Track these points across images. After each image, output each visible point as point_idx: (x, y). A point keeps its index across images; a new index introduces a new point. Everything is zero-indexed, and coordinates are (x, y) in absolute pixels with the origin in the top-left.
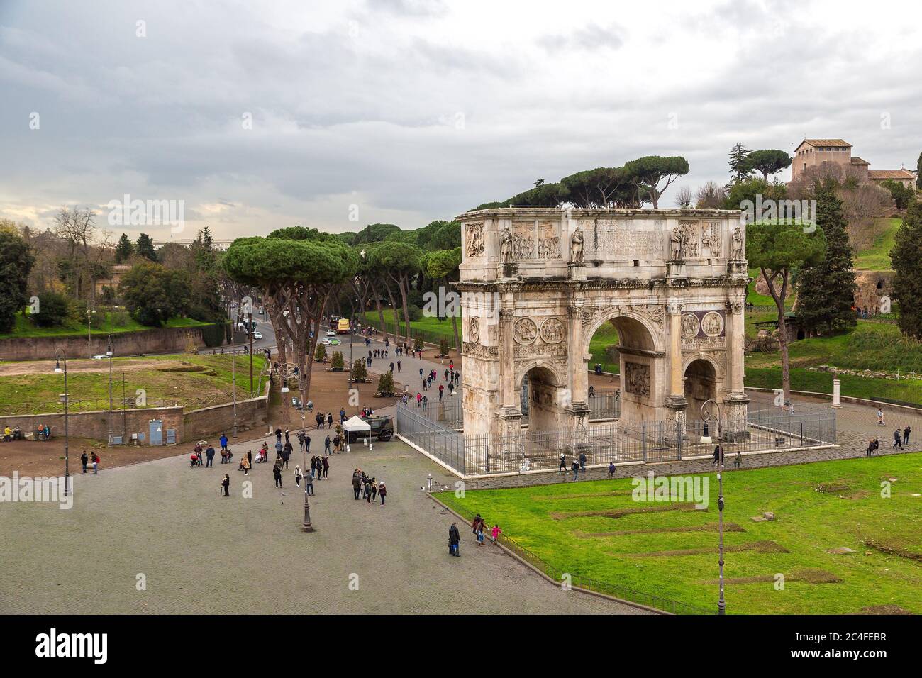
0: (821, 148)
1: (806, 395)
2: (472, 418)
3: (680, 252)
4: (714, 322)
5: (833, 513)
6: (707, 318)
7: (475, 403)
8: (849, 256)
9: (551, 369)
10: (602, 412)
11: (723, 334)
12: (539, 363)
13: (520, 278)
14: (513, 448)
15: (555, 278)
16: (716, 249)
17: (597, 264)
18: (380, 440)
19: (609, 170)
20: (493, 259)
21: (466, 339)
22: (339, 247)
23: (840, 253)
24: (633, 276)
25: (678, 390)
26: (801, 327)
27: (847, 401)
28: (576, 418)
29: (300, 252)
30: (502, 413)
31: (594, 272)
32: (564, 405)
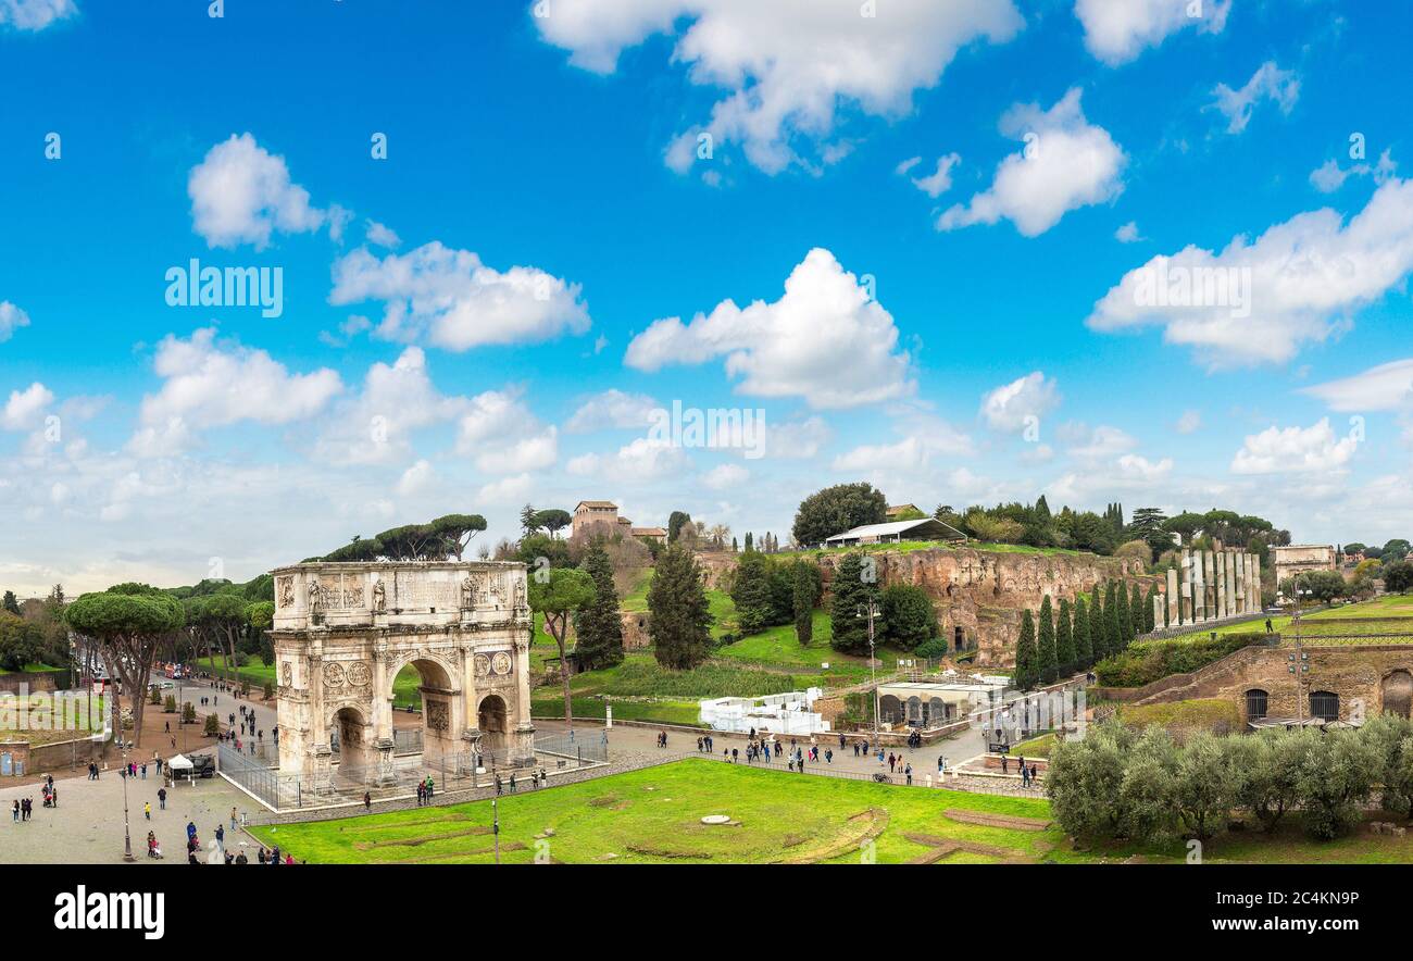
0: (595, 509)
1: (586, 721)
2: (287, 756)
3: (471, 600)
4: (503, 661)
5: (602, 824)
6: (497, 658)
7: (290, 743)
8: (616, 600)
9: (358, 708)
10: (408, 747)
11: (511, 672)
12: (347, 704)
13: (327, 626)
14: (325, 784)
15: (360, 626)
16: (502, 596)
17: (397, 612)
18: (203, 777)
19: (418, 527)
20: (302, 610)
21: (280, 683)
22: (167, 600)
23: (608, 598)
24: (430, 623)
25: (474, 724)
26: (581, 662)
27: (618, 723)
28: (382, 754)
29: (131, 605)
30: (314, 751)
31: (395, 619)
32: (371, 743)
